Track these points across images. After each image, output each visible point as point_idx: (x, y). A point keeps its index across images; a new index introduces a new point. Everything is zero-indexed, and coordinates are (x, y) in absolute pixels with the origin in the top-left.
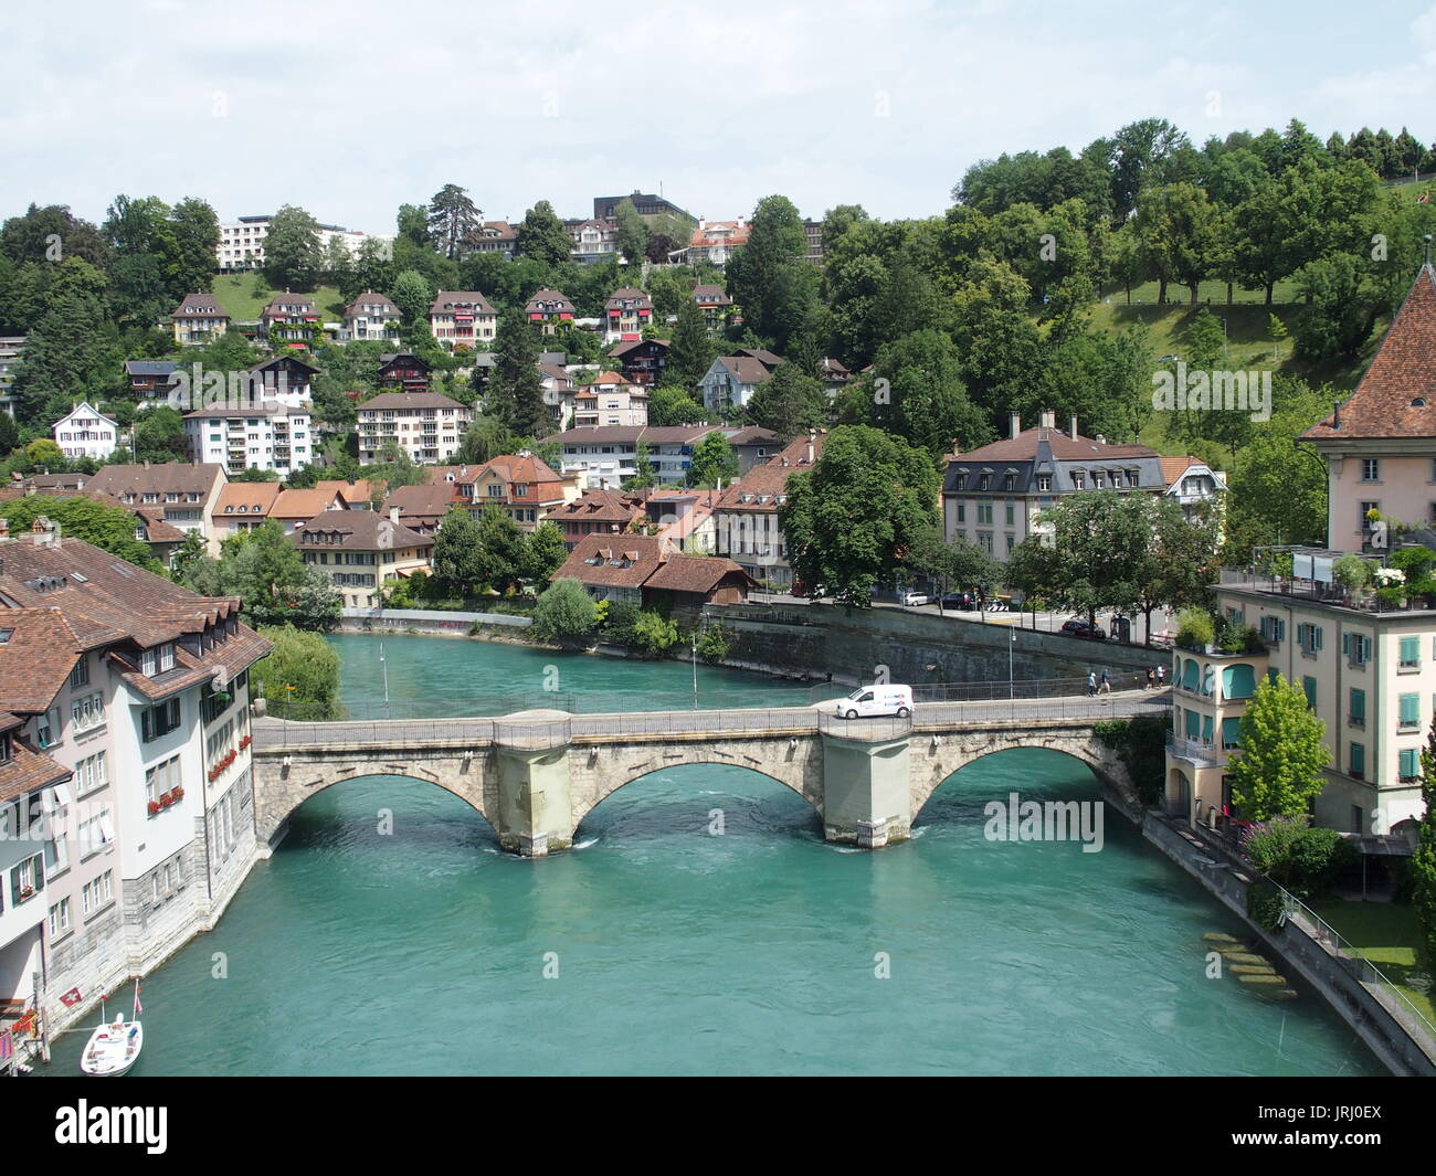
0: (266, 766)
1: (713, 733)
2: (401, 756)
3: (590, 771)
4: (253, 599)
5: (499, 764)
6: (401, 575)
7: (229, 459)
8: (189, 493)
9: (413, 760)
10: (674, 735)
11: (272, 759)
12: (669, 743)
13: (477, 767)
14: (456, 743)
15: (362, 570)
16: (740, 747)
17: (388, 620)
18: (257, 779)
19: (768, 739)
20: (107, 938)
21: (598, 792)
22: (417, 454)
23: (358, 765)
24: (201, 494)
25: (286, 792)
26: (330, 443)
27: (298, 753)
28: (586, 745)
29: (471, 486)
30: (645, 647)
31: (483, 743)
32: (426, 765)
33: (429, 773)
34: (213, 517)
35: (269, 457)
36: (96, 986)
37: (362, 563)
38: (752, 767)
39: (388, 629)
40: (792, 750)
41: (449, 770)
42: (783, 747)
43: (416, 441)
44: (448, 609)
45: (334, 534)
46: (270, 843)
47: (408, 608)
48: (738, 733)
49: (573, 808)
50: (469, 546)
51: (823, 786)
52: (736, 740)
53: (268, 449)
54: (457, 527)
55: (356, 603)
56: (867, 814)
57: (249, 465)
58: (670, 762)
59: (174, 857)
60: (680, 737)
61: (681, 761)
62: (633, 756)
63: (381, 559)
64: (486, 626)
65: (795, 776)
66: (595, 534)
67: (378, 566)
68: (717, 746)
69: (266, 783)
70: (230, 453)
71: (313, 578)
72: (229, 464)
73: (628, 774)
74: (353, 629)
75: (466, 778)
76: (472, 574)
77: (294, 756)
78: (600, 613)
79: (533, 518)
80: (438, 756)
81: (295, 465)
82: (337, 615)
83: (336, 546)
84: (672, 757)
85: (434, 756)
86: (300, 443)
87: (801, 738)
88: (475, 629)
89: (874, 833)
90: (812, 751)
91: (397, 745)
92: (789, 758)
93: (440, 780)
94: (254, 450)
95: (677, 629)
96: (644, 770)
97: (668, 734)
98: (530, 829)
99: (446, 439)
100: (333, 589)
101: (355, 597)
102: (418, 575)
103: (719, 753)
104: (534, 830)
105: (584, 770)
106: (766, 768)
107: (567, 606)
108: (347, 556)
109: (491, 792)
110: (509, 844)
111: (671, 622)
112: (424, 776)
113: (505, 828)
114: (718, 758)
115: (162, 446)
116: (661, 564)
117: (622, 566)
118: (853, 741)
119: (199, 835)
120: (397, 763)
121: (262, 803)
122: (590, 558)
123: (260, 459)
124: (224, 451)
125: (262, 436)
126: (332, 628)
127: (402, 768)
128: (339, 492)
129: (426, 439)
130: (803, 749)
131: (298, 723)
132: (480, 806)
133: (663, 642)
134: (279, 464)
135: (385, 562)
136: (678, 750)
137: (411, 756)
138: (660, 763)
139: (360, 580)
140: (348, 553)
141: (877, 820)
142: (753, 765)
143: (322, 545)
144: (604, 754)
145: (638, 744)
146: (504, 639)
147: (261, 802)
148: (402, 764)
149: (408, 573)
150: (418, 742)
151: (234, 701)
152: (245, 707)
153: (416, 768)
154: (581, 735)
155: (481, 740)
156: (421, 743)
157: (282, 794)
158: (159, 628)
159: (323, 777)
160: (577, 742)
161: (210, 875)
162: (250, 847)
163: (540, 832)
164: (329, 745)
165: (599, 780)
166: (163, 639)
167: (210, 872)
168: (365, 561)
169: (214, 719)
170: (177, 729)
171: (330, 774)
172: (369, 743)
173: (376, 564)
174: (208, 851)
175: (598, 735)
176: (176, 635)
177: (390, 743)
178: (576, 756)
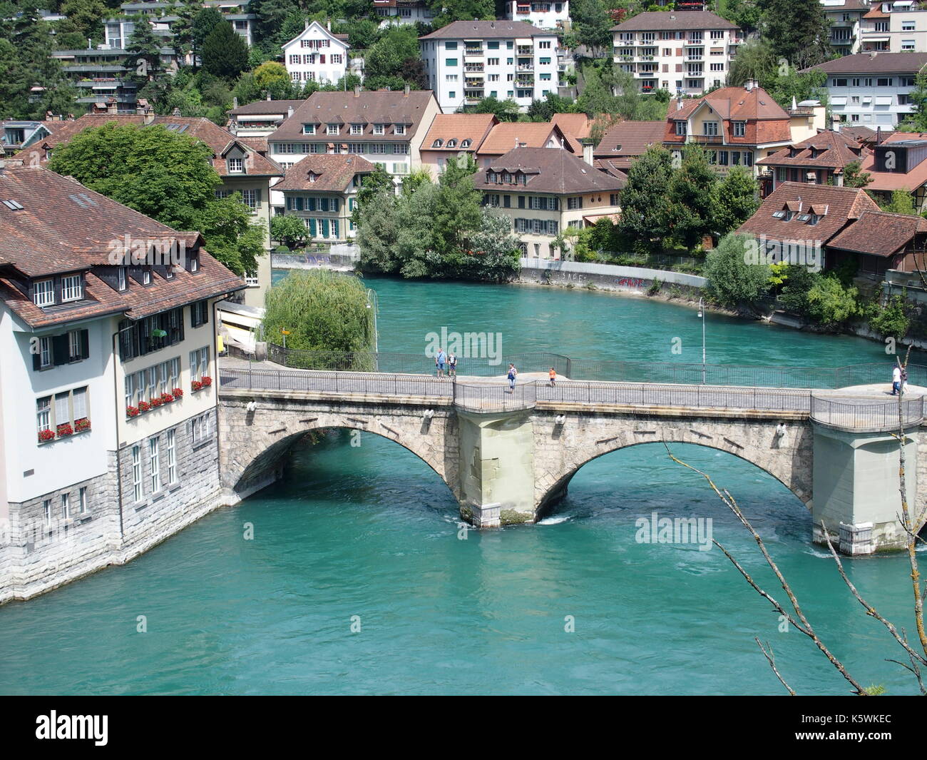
0: (232, 410)
1: (692, 409)
2: (361, 410)
3: (556, 442)
4: (427, 243)
5: (460, 426)
6: (588, 223)
7: (466, 87)
8: (397, 125)
9: (375, 415)
10: (647, 408)
11: (237, 403)
12: (641, 416)
13: (438, 426)
14: (416, 400)
15: (545, 215)
16: (720, 428)
17: (567, 273)
18: (223, 423)
19: (751, 420)
21: (563, 465)
22: (679, 84)
23: (320, 416)
24: (409, 126)
25: (250, 438)
26: (585, 69)
27: (262, 399)
28: (551, 412)
29: (685, 123)
30: (818, 318)
31: (444, 401)
32: (386, 421)
33: (389, 430)
34: (421, 152)
35: (510, 86)
37: (545, 209)
38: (733, 452)
39: (567, 284)
40: (778, 437)
41: (409, 427)
42: (769, 432)
43: (679, 68)
44: (631, 265)
45: (518, 174)
46: (237, 489)
47: (590, 261)
48: (718, 411)
49: (536, 480)
50: (657, 192)
51: (812, 480)
52: (716, 419)
53: (509, 77)
54: (644, 169)
55: (538, 253)
56: (849, 517)
57: (487, 94)
58: (641, 439)
59: (77, 488)
60: (653, 411)
61: (654, 438)
62: (601, 427)
63: (565, 204)
64: (665, 285)
65: (783, 466)
66: (789, 183)
67: (561, 212)
68: (694, 424)
69: (232, 427)
70: (466, 79)
71: (489, 223)
72: (466, 93)
73: (596, 449)
74: (530, 282)
75: (427, 438)
76: (657, 226)
77: (258, 401)
78: (776, 275)
79: (750, 162)
80: (399, 412)
81: (539, 96)
82: (515, 265)
83: (520, 187)
84: (644, 433)
85: (395, 412)
86: (545, 69)
87: (790, 422)
88: (655, 288)
89: (856, 538)
90: (803, 439)
91: (358, 397)
92: (775, 445)
93: (400, 437)
94: (494, 77)
95: (855, 298)
96: (612, 445)
97: (639, 408)
98: (480, 498)
99: (715, 67)
100: (513, 235)
101: (537, 246)
102: (603, 224)
103: (696, 433)
104: (485, 500)
105: (549, 440)
106: (749, 453)
107: (734, 266)
108: (530, 198)
109: (452, 455)
110: (466, 512)
111: (850, 290)
112: (385, 432)
113: (463, 495)
114: (695, 438)
115: (394, 71)
116: (850, 222)
117: (809, 222)
118: (836, 430)
119: (112, 469)
120: (358, 417)
121: (228, 447)
122: (779, 211)
123: (500, 88)
124: (461, 78)
125: (503, 61)
126: (510, 279)
127: (363, 422)
128: (556, 127)
129: (690, 67)
130: (791, 437)
131: (288, 369)
132: (441, 469)
133: (838, 314)
134: (521, 93)
135: (570, 207)
136: (651, 425)
137: (372, 411)
138: (631, 439)
139: (543, 227)
140: (531, 195)
141: (860, 523)
142: (734, 449)
143: (506, 186)
144: (570, 423)
145: (607, 415)
146: (682, 301)
147: (226, 447)
148: (363, 418)
149: (593, 220)
150: (379, 396)
151: (184, 339)
152: (208, 348)
153: (377, 423)
154: (547, 401)
155: (441, 399)
156: (382, 397)
157: (246, 440)
158: (70, 258)
159: (287, 425)
160: (541, 408)
161: (123, 510)
162: (211, 490)
163: (491, 502)
164: (293, 393)
165: (564, 452)
166: (67, 269)
167: (123, 508)
168: (548, 206)
169: (141, 355)
170: (84, 361)
171: (293, 423)
172: (331, 393)
173: (559, 209)
174: (122, 486)
175: (564, 402)
176: (84, 266)
177: (351, 395)
178: (540, 423)
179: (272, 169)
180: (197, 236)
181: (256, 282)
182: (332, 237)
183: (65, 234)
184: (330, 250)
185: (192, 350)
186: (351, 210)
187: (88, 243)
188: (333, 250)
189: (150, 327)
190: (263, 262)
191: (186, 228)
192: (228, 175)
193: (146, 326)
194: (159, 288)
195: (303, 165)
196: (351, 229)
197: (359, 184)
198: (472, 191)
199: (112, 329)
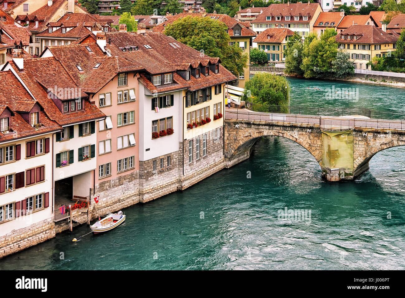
0: (230, 127)
2: (282, 128)
3: (363, 144)
5: (322, 136)
8: (304, 17)
9: (287, 131)
11: (232, 125)
12: (400, 134)
13: (313, 136)
14: (304, 125)
15: (365, 52)
17: (375, 75)
18: (226, 132)
20: (129, 182)
21: (366, 153)
23: (265, 130)
24: (309, 17)
25: (237, 139)
27: (242, 123)
28: (361, 132)
32: (292, 133)
33: (293, 137)
34: (314, 27)
36: (121, 199)
41: (301, 136)
44: (401, 72)
45: (353, 35)
49: (354, 159)
55: (361, 67)
58: (400, 143)
59: (166, 156)
62: (383, 138)
69: (230, 134)
73: (380, 147)
75: (309, 141)
77: (240, 124)
80: (297, 130)
81: (364, 4)
82: (352, 72)
84: (402, 141)
85: (295, 129)
91: (281, 123)
93: (298, 140)
96: (388, 146)
97: (399, 131)
98: (330, 166)
100: (351, 60)
101: (361, 64)
104: (332, 167)
105: (360, 143)
108: (358, 45)
110: (324, 172)
112: (291, 138)
119: (180, 149)
120: (280, 131)
121: (228, 142)
127: (282, 134)
128: (371, 16)
131: (253, 112)
134: (357, 3)
135: (375, 49)
137: (286, 129)
138: (396, 143)
139: (363, 57)
143: (348, 41)
144: (370, 136)
145: (385, 133)
148: (283, 132)
150: (289, 123)
151: (211, 99)
152: (221, 103)
153: (288, 134)
154: (359, 127)
155: (315, 125)
156: (290, 124)
157: (235, 140)
158: (168, 67)
159: (251, 134)
160: (357, 130)
161: (184, 166)
162: (220, 159)
163: (335, 168)
164: (254, 121)
165: (367, 148)
166: (167, 71)
167: (184, 165)
168: (366, 49)
169: (194, 105)
170: (171, 107)
171: (254, 133)
172: (270, 122)
173: (371, 50)
174: (184, 156)
175: (367, 127)
176: (173, 70)
177: (278, 123)
178: (356, 136)
179: (251, 34)
180: (218, 59)
181: (244, 78)
182: (277, 61)
183: (167, 58)
184: (275, 66)
185: (215, 103)
186: (284, 50)
187: (175, 62)
188: (277, 66)
189: (198, 94)
190: (246, 70)
191: (215, 56)
192: (234, 36)
193: (197, 94)
194: (202, 79)
195: (266, 32)
196: (284, 57)
197: (288, 40)
198: (334, 43)
199: (183, 94)
